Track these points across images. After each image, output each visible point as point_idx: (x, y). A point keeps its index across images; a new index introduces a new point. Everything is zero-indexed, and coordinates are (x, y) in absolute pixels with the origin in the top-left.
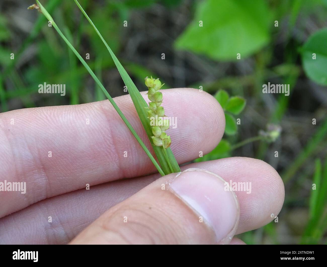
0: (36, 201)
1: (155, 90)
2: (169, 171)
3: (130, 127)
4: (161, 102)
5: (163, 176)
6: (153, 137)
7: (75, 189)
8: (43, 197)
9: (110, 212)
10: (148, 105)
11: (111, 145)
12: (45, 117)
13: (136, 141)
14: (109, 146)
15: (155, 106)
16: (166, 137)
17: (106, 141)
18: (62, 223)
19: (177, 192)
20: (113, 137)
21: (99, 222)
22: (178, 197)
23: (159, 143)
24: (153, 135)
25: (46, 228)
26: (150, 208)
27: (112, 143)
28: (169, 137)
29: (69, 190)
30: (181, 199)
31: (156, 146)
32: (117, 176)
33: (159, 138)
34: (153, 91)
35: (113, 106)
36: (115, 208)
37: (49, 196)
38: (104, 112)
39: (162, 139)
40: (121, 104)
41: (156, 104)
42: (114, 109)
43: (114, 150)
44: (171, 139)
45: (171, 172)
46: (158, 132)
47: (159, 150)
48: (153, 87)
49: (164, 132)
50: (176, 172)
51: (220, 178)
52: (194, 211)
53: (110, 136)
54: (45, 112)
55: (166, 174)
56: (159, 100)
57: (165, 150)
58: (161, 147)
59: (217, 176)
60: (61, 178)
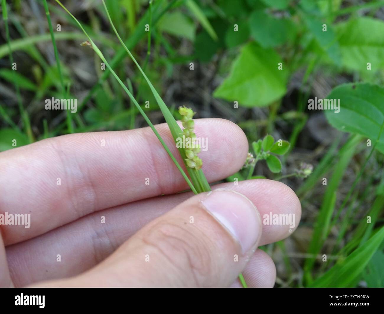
0: (85, 214)
1: (188, 118)
2: (201, 190)
3: (168, 150)
4: (193, 128)
5: (196, 194)
6: (186, 160)
7: (119, 203)
8: (91, 211)
9: (149, 226)
10: (183, 131)
11: (152, 166)
12: (94, 140)
13: (173, 163)
14: (150, 167)
15: (188, 132)
16: (198, 159)
17: (147, 162)
18: (107, 233)
19: (209, 209)
20: (153, 159)
21: (140, 235)
22: (210, 213)
23: (192, 165)
24: (187, 158)
25: (93, 238)
26: (185, 223)
27: (152, 164)
28: (200, 160)
29: (114, 205)
30: (212, 215)
31: (189, 168)
32: (155, 193)
33: (192, 160)
34: (186, 118)
35: (154, 132)
36: (154, 223)
37: (97, 209)
38: (146, 137)
39: (194, 161)
40: (160, 131)
41: (189, 131)
42: (154, 135)
43: (154, 170)
44: (203, 161)
45: (202, 191)
46: (191, 155)
47: (191, 171)
48: (186, 116)
49: (196, 155)
50: (207, 191)
51: (245, 197)
52: (223, 226)
53: (151, 158)
54: (94, 137)
55: (199, 192)
56: (191, 127)
57: (197, 171)
58: (194, 169)
59: (243, 196)
60: (107, 194)
